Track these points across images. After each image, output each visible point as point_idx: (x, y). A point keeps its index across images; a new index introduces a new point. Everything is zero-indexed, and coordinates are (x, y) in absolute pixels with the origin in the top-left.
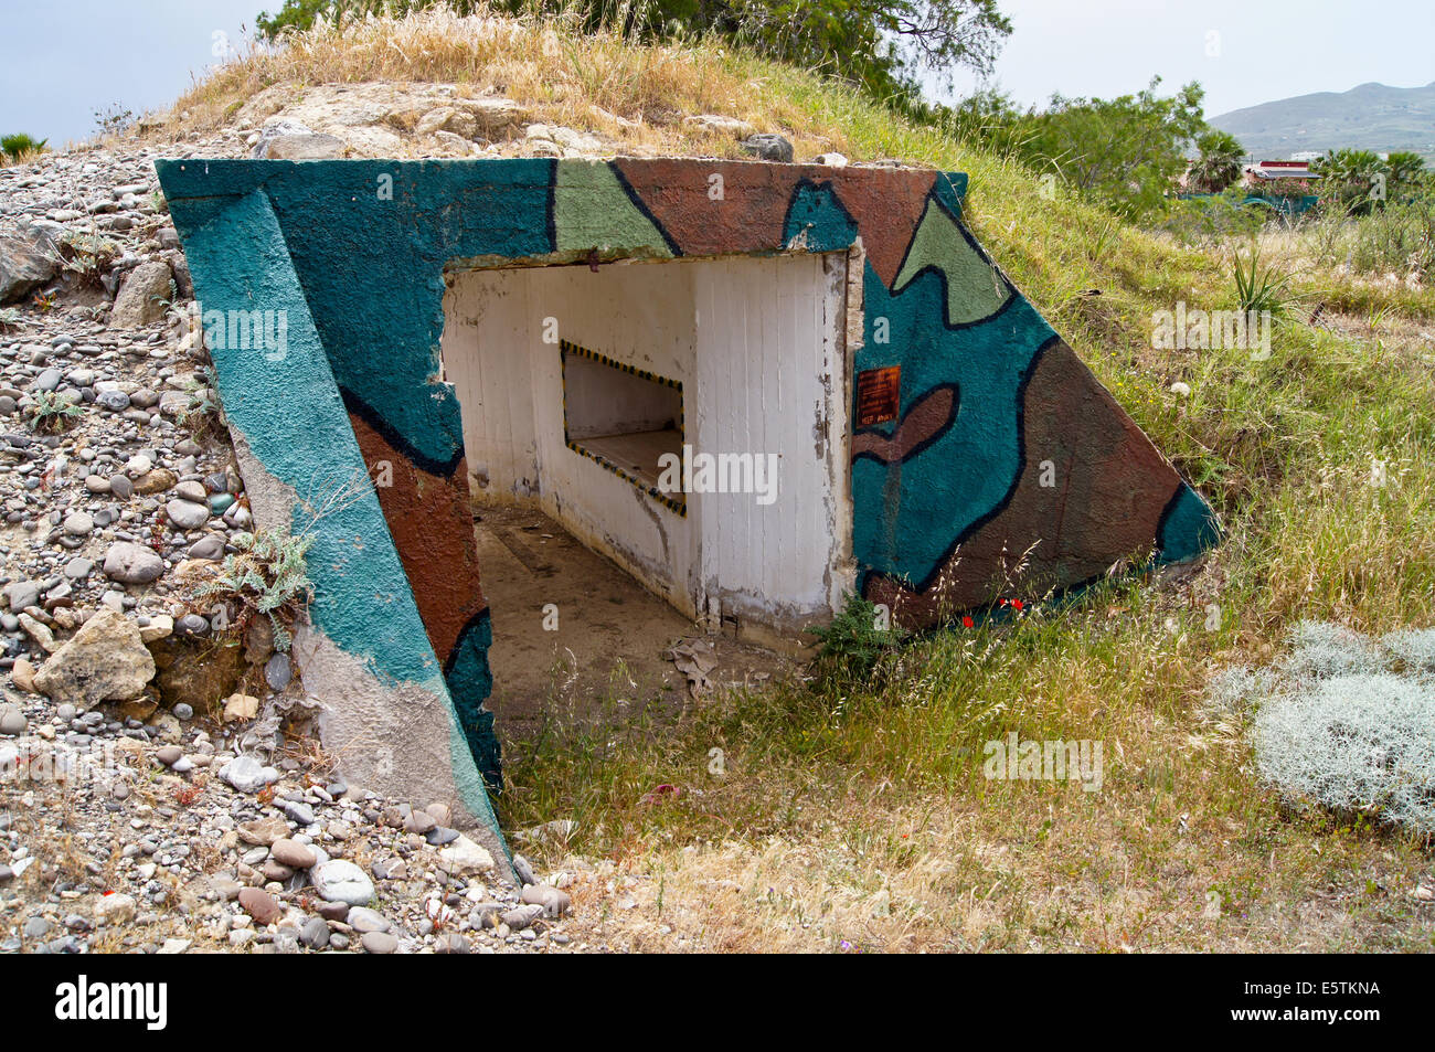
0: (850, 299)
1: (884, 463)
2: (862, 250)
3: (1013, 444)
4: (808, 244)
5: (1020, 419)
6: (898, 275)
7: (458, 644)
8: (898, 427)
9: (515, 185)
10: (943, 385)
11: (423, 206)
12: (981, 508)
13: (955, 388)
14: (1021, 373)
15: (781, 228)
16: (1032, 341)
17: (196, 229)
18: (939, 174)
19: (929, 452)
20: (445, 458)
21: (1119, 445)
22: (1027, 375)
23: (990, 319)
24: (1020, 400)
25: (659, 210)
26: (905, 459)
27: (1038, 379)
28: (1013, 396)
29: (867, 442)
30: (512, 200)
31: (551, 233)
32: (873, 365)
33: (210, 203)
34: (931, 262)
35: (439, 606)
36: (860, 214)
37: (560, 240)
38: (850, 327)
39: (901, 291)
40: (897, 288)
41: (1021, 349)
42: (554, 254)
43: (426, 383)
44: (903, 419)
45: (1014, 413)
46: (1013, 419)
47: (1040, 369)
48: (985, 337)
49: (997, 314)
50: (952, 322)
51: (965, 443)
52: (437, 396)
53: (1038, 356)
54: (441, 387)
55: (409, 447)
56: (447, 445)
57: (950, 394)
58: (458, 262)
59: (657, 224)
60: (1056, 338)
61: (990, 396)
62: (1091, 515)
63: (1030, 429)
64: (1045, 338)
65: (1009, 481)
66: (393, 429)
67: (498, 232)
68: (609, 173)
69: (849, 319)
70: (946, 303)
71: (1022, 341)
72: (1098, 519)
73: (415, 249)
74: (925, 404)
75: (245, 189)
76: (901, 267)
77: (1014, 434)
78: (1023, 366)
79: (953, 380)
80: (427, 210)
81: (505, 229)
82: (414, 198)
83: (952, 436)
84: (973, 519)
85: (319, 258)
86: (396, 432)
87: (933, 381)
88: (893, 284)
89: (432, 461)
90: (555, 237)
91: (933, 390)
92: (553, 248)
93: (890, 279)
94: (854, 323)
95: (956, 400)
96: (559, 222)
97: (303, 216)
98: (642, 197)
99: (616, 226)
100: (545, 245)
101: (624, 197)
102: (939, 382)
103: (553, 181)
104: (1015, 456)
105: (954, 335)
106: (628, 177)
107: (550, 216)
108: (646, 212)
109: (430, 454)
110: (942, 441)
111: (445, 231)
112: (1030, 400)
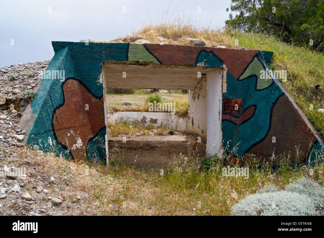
0: (224, 80)
1: (236, 124)
2: (226, 68)
3: (268, 123)
4: (204, 65)
5: (271, 115)
6: (241, 75)
7: (99, 132)
8: (241, 115)
9: (119, 48)
10: (253, 105)
11: (98, 50)
12: (258, 139)
13: (256, 106)
14: (273, 103)
15: (195, 61)
16: (277, 95)
17: (57, 52)
18: (259, 51)
19: (247, 123)
20: (99, 96)
21: (298, 126)
22: (274, 104)
23: (267, 88)
24: (272, 111)
25: (156, 54)
26: (241, 124)
27: (277, 105)
28: (270, 109)
29: (228, 117)
30: (118, 50)
31: (127, 57)
32: (231, 97)
33: (59, 48)
34: (254, 73)
35: (95, 123)
36: (224, 59)
37: (129, 59)
38: (223, 87)
39: (242, 80)
40: (240, 79)
41: (274, 96)
42: (128, 61)
43: (96, 82)
44: (242, 113)
45: (269, 114)
46: (269, 116)
47: (278, 102)
48: (265, 92)
49: (269, 87)
50: (257, 89)
51: (256, 121)
52: (98, 84)
53: (278, 98)
54: (99, 83)
55: (92, 92)
56: (100, 93)
57: (254, 108)
58: (106, 61)
59: (155, 57)
60: (284, 93)
61: (264, 109)
62: (287, 146)
63: (273, 119)
64: (280, 94)
65: (266, 133)
66: (89, 88)
67: (115, 56)
68: (143, 46)
69: (223, 85)
70: (256, 84)
71: (274, 94)
72: (289, 147)
73: (96, 58)
74: (248, 110)
75: (65, 46)
76: (242, 74)
77: (269, 120)
78: (273, 101)
79: (256, 104)
80: (99, 51)
81: (116, 56)
82: (97, 49)
83: (253, 119)
84: (255, 142)
85: (77, 58)
86: (89, 89)
87: (251, 104)
88: (239, 77)
89: (96, 96)
90: (128, 58)
91: (250, 106)
92: (128, 60)
93: (238, 76)
94: (224, 86)
95: (255, 109)
96: (129, 55)
97: (75, 51)
98: (152, 51)
99: (144, 57)
100: (126, 59)
101: (146, 51)
102: (252, 104)
103: (128, 47)
104: (268, 126)
105: (257, 92)
106: (147, 47)
107: (127, 54)
108: (152, 54)
109: (96, 95)
110: (251, 120)
111: (103, 55)
112: (274, 110)
